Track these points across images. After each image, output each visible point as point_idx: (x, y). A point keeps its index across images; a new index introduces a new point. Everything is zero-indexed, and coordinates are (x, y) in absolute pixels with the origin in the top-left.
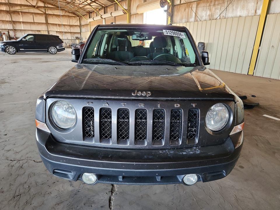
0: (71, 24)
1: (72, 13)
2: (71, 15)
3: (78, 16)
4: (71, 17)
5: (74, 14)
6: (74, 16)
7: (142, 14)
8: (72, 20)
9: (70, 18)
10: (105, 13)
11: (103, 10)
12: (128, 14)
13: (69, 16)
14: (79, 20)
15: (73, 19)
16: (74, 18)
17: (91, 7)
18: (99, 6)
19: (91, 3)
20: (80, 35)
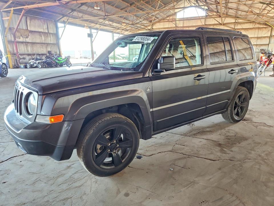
1: (263, 24)
2: (262, 26)
3: (270, 26)
4: (261, 29)
5: (266, 24)
6: (266, 27)
13: (259, 28)
14: (270, 31)
16: (264, 29)
20: (267, 47)
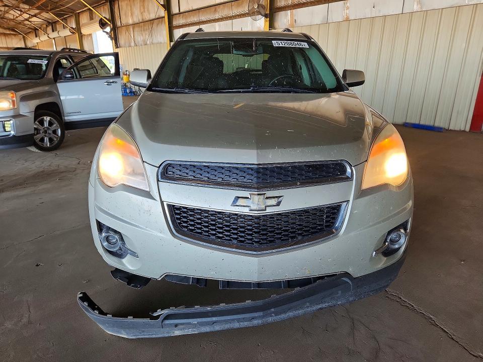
0: (9, 46)
7: (90, 35)
8: (10, 39)
9: (7, 37)
10: (53, 31)
11: (50, 27)
12: (77, 34)
15: (12, 39)
17: (30, 23)
18: (43, 21)
19: (29, 18)
